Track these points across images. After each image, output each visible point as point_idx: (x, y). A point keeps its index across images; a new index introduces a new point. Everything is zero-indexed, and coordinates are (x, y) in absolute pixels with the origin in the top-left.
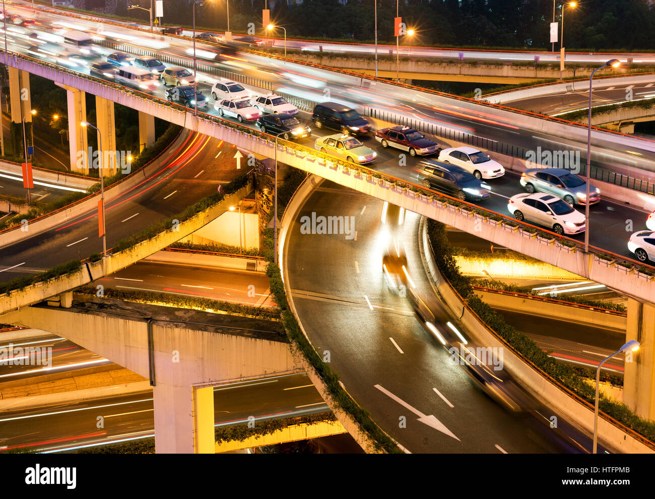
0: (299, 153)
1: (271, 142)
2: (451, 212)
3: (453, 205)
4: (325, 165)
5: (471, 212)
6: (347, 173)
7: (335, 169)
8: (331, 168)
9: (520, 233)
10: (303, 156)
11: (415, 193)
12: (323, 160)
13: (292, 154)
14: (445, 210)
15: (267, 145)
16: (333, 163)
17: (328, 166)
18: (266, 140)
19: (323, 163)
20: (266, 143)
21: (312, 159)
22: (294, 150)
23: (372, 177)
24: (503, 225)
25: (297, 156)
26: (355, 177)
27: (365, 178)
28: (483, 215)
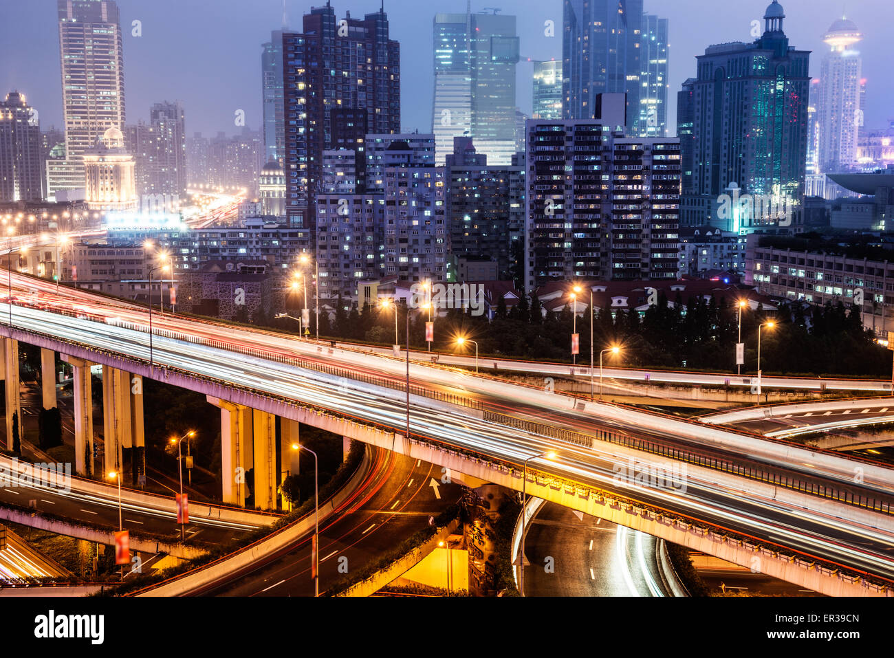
0: (541, 480)
1: (505, 468)
2: (731, 546)
3: (735, 538)
4: (573, 494)
5: (756, 547)
6: (602, 503)
7: (586, 498)
8: (580, 497)
9: (817, 570)
10: (545, 483)
11: (688, 525)
12: (572, 488)
13: (532, 481)
14: (724, 545)
15: (499, 472)
16: (584, 492)
17: (577, 495)
18: (499, 466)
19: (572, 492)
20: (499, 469)
21: (558, 487)
22: (534, 477)
23: (634, 507)
24: (797, 560)
25: (538, 484)
26: (612, 506)
27: (623, 508)
28: (772, 550)
